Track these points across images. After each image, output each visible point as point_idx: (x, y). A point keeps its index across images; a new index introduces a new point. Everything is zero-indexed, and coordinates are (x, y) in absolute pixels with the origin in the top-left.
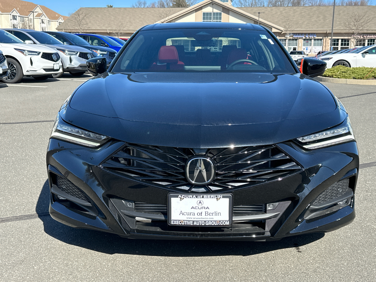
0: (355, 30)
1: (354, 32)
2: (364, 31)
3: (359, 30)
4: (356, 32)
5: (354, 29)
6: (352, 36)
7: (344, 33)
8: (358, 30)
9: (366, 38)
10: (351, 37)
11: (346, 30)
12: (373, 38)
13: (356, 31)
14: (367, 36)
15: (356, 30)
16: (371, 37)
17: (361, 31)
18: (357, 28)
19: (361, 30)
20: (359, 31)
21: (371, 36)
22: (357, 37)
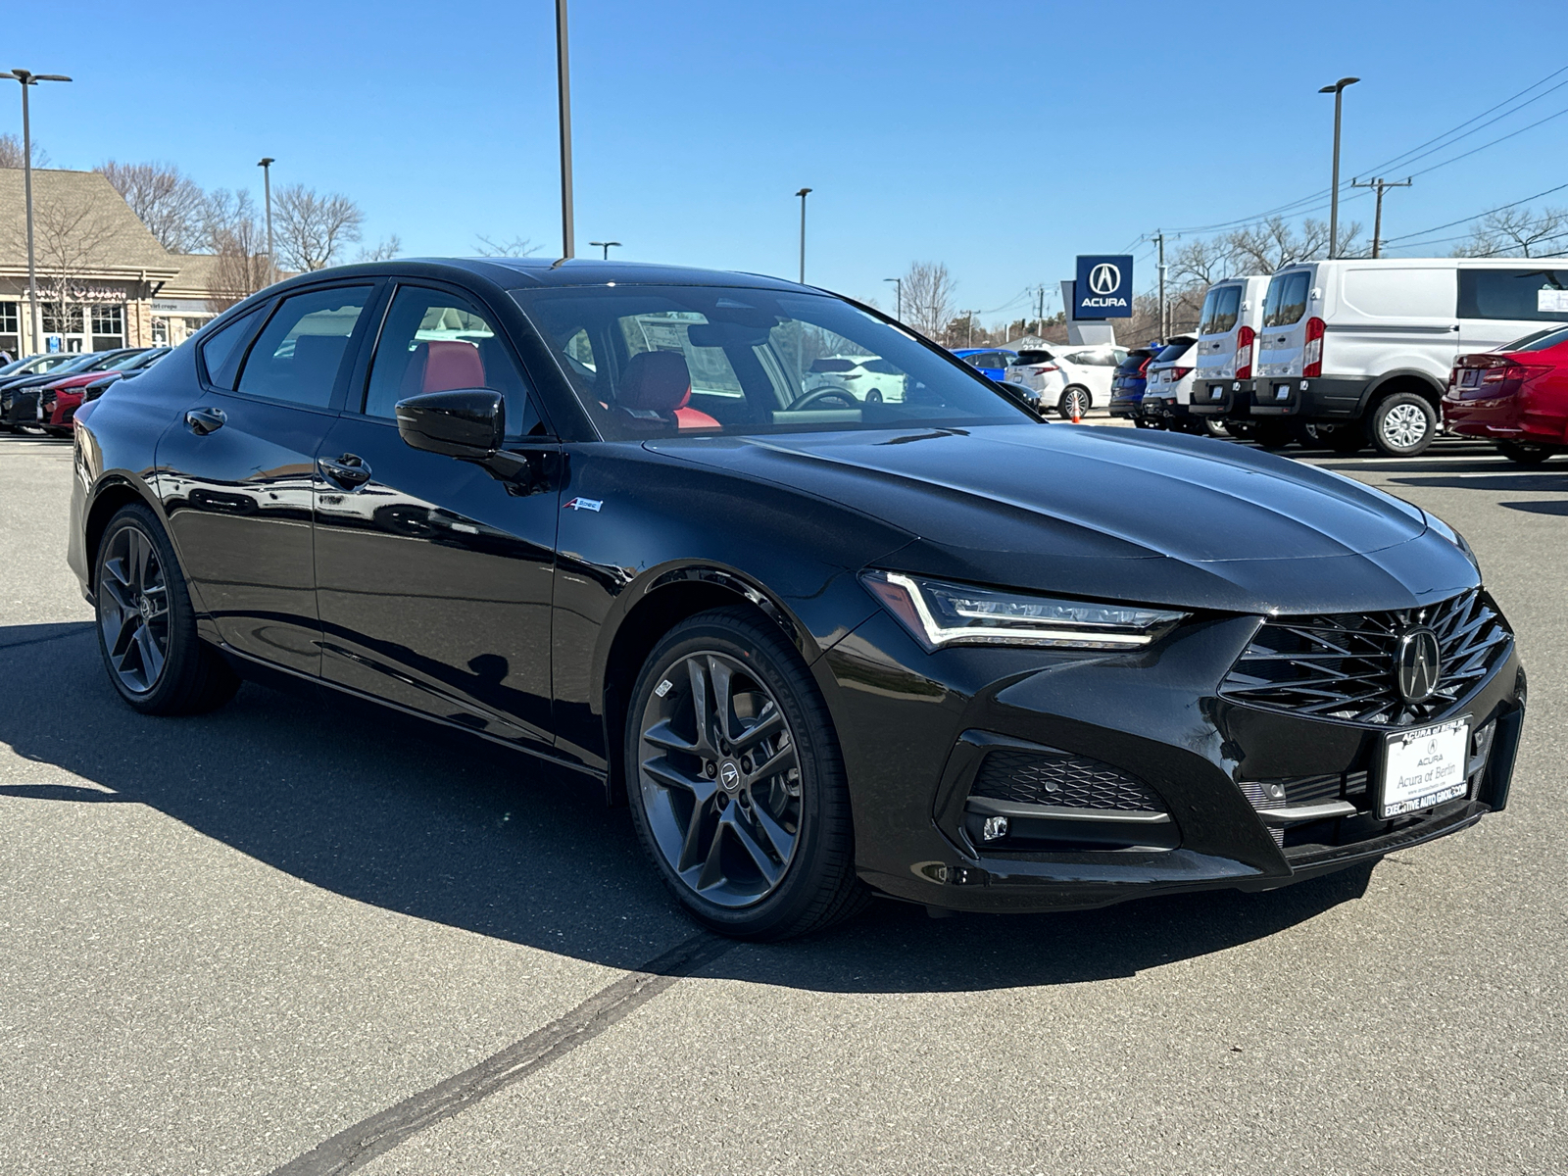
0: (54, 268)
1: (53, 276)
2: (93, 272)
3: (72, 268)
4: (61, 276)
5: (53, 264)
6: (26, 292)
7: (10, 277)
8: (69, 268)
9: (82, 300)
10: (22, 295)
11: (16, 266)
12: (113, 301)
13: (57, 271)
14: (88, 291)
15: (60, 268)
16: (103, 299)
17: (81, 271)
18: (63, 262)
19: (81, 269)
20: (71, 274)
21: (102, 294)
22: (47, 296)
